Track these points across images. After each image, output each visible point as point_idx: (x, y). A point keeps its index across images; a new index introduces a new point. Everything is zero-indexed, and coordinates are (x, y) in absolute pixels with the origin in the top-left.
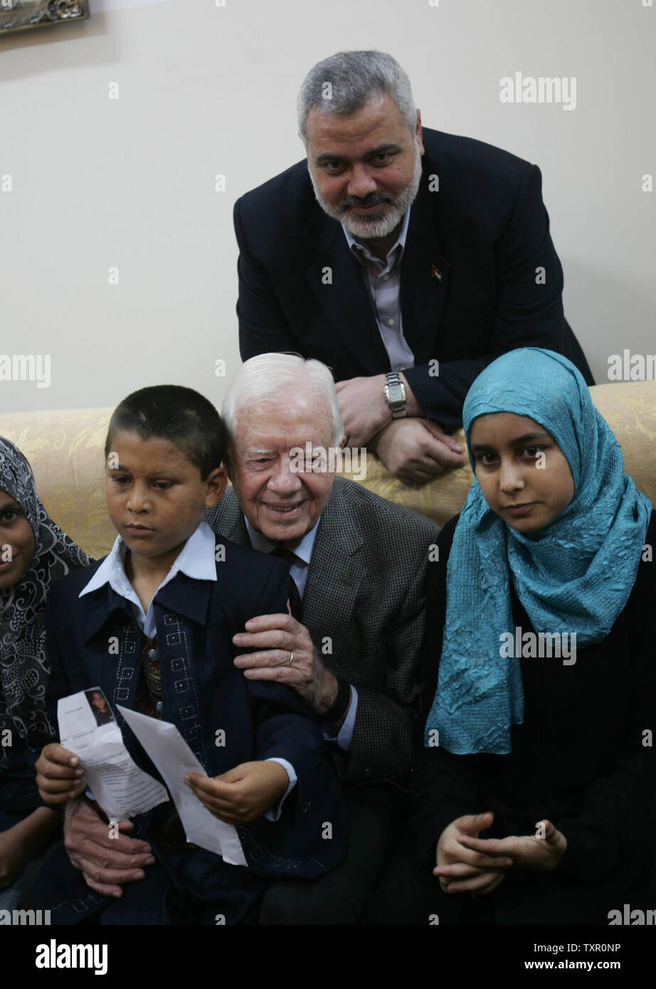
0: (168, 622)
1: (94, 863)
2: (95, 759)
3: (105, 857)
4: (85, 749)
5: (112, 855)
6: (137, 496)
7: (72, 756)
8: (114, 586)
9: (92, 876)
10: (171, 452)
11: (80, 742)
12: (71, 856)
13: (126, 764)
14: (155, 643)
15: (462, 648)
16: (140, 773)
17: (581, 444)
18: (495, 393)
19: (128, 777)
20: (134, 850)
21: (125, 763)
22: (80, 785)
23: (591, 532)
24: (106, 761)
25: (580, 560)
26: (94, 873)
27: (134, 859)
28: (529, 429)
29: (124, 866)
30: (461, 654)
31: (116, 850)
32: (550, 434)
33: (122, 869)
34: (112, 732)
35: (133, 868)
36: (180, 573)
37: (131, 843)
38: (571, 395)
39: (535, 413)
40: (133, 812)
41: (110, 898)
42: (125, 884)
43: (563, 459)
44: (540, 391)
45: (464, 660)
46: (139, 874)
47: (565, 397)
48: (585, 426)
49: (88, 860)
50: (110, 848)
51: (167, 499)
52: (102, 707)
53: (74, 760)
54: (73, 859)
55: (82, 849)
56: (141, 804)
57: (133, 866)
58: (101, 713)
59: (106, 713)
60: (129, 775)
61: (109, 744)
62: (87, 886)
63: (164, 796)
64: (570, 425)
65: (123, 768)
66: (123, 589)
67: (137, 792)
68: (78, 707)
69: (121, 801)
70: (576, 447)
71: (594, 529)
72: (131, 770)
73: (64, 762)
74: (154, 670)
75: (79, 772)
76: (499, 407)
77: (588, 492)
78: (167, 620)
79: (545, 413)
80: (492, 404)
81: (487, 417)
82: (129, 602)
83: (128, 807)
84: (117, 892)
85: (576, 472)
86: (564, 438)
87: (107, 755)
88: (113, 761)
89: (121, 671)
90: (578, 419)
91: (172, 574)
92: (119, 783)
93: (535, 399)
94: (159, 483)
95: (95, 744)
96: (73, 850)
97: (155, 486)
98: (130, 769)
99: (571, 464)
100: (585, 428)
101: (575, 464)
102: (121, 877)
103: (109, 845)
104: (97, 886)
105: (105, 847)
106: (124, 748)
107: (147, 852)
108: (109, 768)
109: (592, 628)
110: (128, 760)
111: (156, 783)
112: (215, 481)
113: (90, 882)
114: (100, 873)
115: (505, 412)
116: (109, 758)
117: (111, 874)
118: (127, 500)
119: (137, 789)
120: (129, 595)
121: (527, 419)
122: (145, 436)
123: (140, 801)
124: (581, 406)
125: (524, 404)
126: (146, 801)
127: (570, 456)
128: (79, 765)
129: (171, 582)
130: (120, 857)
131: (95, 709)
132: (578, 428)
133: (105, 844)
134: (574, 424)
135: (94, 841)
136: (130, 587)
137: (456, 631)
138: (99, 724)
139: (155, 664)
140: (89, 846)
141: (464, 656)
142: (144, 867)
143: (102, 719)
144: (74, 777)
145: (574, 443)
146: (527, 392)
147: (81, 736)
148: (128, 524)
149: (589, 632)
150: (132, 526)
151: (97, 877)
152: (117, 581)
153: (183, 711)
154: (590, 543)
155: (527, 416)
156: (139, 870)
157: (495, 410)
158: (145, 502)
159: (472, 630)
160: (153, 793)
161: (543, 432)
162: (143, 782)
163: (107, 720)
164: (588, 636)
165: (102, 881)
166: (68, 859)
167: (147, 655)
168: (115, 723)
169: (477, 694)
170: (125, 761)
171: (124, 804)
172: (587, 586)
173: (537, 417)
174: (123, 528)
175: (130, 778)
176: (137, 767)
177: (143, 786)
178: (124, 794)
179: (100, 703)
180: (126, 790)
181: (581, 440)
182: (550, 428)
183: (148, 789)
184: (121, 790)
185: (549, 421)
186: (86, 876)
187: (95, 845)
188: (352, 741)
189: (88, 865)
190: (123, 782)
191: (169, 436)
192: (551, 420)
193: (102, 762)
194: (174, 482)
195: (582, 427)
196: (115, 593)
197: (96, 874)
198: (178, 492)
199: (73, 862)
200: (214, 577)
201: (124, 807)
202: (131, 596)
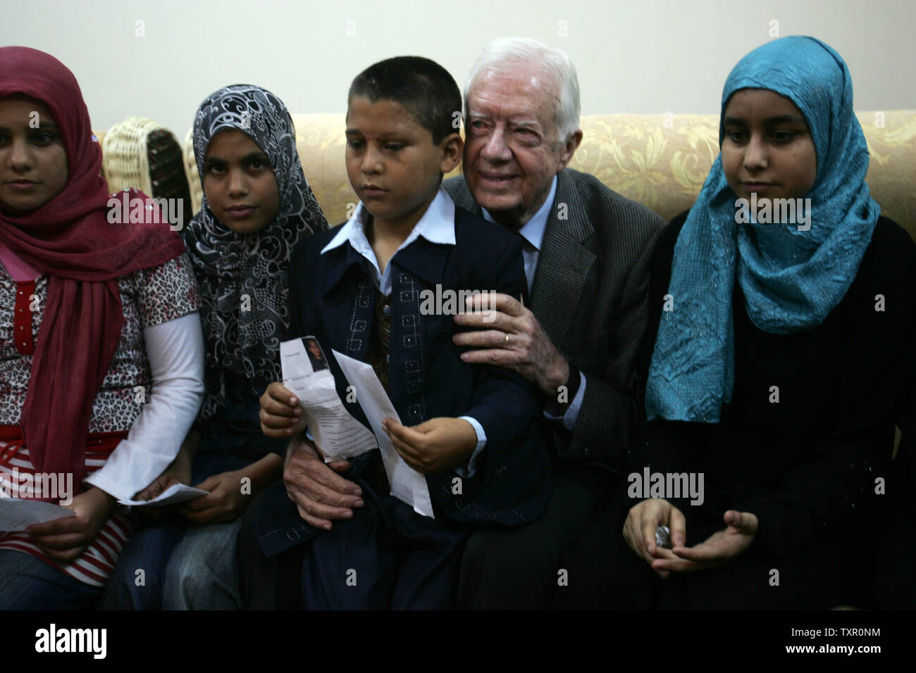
0: (403, 279)
1: (308, 496)
2: (311, 401)
3: (318, 491)
4: (302, 391)
5: (324, 490)
6: (372, 158)
7: (291, 395)
8: (353, 243)
9: (305, 508)
10: (399, 113)
11: (298, 384)
12: (288, 488)
13: (338, 410)
14: (389, 300)
15: (687, 319)
16: (351, 419)
17: (833, 138)
18: (762, 70)
19: (339, 421)
20: (345, 489)
21: (337, 408)
22: (298, 423)
23: (822, 224)
24: (320, 404)
25: (805, 250)
26: (306, 505)
27: (344, 498)
28: (785, 111)
29: (333, 503)
30: (686, 325)
31: (330, 488)
32: (805, 120)
33: (333, 506)
34: (326, 379)
35: (343, 507)
36: (420, 238)
37: (343, 483)
38: (836, 88)
39: (797, 96)
40: (344, 454)
41: (320, 530)
42: (335, 520)
43: (811, 148)
44: (806, 76)
45: (688, 331)
46: (348, 513)
47: (829, 87)
48: (841, 121)
49: (303, 493)
50: (323, 485)
51: (398, 160)
52: (317, 354)
53: (293, 400)
54: (290, 492)
55: (298, 483)
56: (352, 448)
57: (341, 505)
58: (317, 360)
59: (321, 361)
60: (341, 420)
61: (324, 389)
62: (301, 518)
63: (374, 443)
64: (827, 116)
65: (335, 412)
66: (362, 247)
67: (349, 436)
68: (296, 352)
69: (334, 443)
70: (827, 139)
71: (824, 222)
72: (342, 416)
73: (284, 400)
74: (387, 325)
75: (297, 411)
76: (761, 82)
77: (827, 187)
78: (403, 278)
79: (806, 99)
80: (756, 80)
81: (748, 92)
82: (366, 260)
83: (340, 449)
84: (327, 525)
85: (821, 164)
86: (818, 128)
87: (321, 399)
88: (326, 405)
89: (354, 324)
90: (836, 113)
91: (412, 238)
92: (333, 427)
93: (799, 82)
94: (392, 144)
95: (311, 388)
96: (290, 483)
97: (386, 147)
98: (342, 414)
99: (819, 155)
100: (841, 123)
101: (822, 155)
102: (331, 513)
103: (324, 482)
104: (310, 519)
105: (319, 482)
106: (336, 394)
107: (357, 495)
108: (323, 411)
109: (806, 314)
110: (340, 406)
111: (366, 430)
112: (451, 147)
113: (303, 514)
114: (312, 506)
115: (767, 89)
116: (324, 402)
117: (322, 508)
118: (362, 163)
119: (348, 433)
120: (366, 253)
121: (786, 100)
122: (374, 99)
123: (349, 446)
124: (843, 101)
125: (788, 85)
126: (356, 446)
127: (819, 146)
128: (298, 404)
129: (411, 245)
130: (331, 494)
131: (311, 355)
132: (834, 122)
133: (320, 480)
134: (831, 116)
135: (310, 477)
136: (369, 246)
137: (683, 303)
138: (315, 371)
139: (387, 319)
140: (305, 480)
141: (688, 327)
142: (354, 508)
143: (317, 366)
144: (292, 415)
145: (826, 135)
146: (794, 75)
147: (298, 379)
148: (363, 186)
149: (804, 318)
150: (366, 187)
151: (309, 509)
152: (356, 240)
153: (409, 365)
154: (819, 235)
155: (788, 98)
156: (349, 510)
157: (758, 85)
158: (378, 162)
159: (699, 303)
160: (363, 439)
161: (799, 116)
162: (354, 428)
163: (322, 368)
164: (802, 321)
165: (313, 513)
166: (285, 491)
167: (382, 309)
168: (329, 370)
169: (696, 362)
170: (337, 407)
171: (337, 446)
172: (808, 273)
173: (797, 101)
174: (360, 190)
175: (342, 423)
176: (348, 413)
177: (353, 431)
178: (336, 437)
179: (315, 351)
180: (338, 433)
181: (833, 134)
182: (807, 114)
183: (358, 435)
184: (335, 433)
185: (808, 107)
186: (300, 509)
187: (310, 480)
188: (577, 422)
189: (302, 497)
190: (336, 426)
191: (397, 98)
192: (810, 106)
193: (317, 405)
194: (406, 142)
195: (838, 122)
196: (353, 250)
197: (309, 506)
198: (411, 152)
199: (289, 495)
200: (453, 241)
201: (337, 449)
202: (369, 255)
